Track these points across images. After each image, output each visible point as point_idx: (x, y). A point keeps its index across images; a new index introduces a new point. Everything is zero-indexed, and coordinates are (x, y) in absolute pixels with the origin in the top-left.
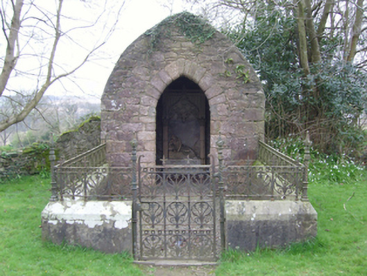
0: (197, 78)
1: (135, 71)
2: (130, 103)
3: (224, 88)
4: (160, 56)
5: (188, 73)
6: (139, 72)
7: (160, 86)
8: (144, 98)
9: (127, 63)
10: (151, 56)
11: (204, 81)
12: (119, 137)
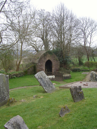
0: (51, 60)
1: (42, 59)
2: (42, 64)
3: (54, 61)
4: (46, 57)
5: (49, 59)
6: (43, 59)
7: (46, 61)
8: (44, 63)
9: (41, 58)
10: (44, 57)
11: (52, 60)
12: (40, 69)
